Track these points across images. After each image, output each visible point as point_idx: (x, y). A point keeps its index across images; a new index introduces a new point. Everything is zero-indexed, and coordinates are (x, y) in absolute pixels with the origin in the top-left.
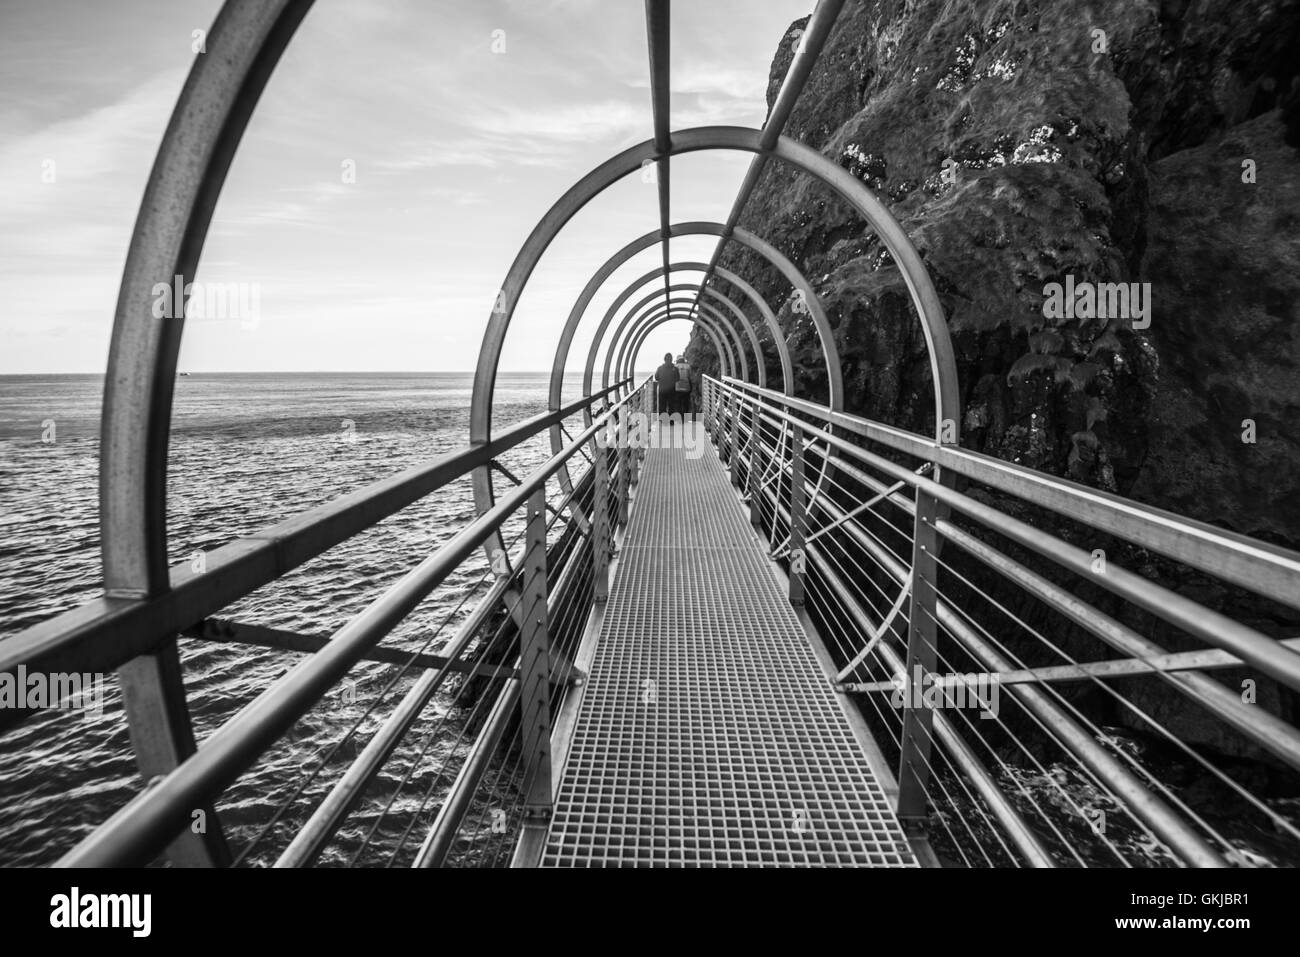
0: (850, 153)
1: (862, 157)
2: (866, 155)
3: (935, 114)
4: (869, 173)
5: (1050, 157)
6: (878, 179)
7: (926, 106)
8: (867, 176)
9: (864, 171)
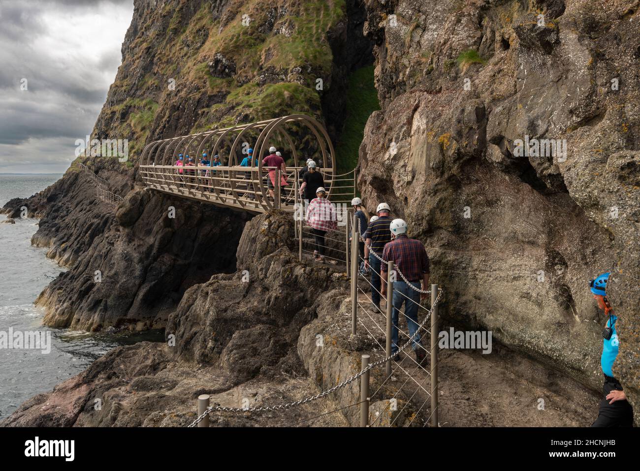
0: (219, 57)
1: (224, 61)
2: (226, 60)
8: (227, 70)
9: (226, 67)
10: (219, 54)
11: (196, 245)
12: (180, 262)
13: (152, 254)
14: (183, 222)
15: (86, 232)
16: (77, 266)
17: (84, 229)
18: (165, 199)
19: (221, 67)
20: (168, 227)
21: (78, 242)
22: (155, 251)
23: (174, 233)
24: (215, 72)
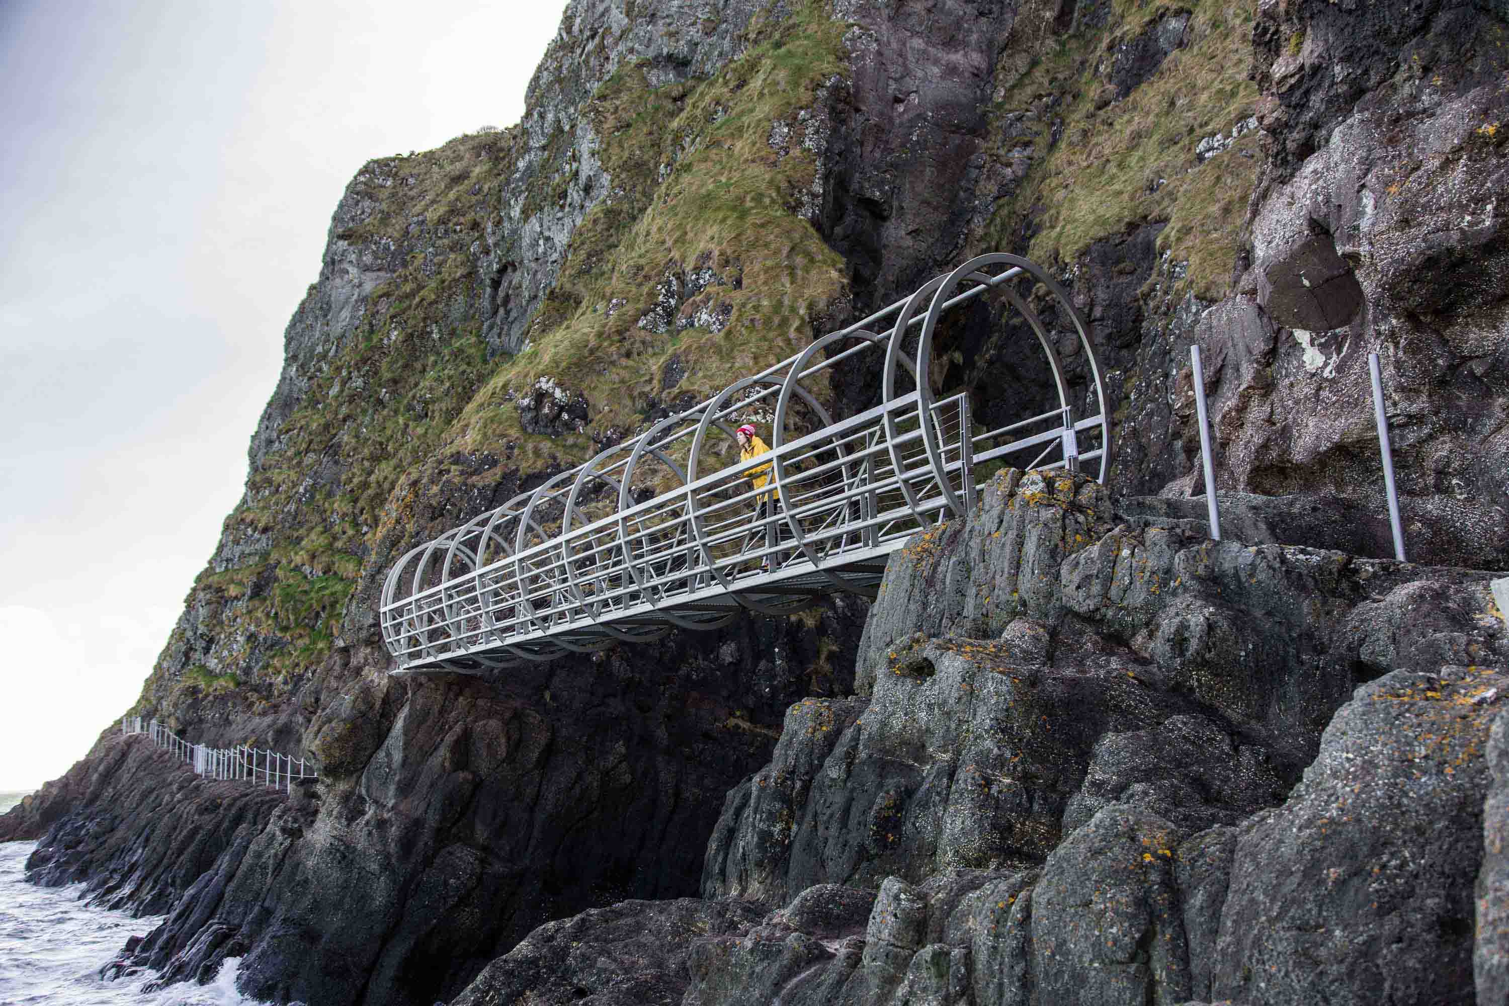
0: (544, 387)
1: (558, 393)
2: (564, 391)
3: (639, 354)
4: (567, 412)
5: (764, 418)
6: (578, 422)
7: (627, 344)
8: (565, 416)
9: (562, 409)
10: (543, 380)
11: (540, 817)
12: (498, 867)
13: (421, 844)
14: (502, 751)
15: (180, 852)
16: (184, 911)
17: (174, 845)
18: (451, 695)
19: (551, 409)
20: (462, 770)
21: (156, 882)
22: (426, 837)
23: (478, 785)
24: (536, 421)
